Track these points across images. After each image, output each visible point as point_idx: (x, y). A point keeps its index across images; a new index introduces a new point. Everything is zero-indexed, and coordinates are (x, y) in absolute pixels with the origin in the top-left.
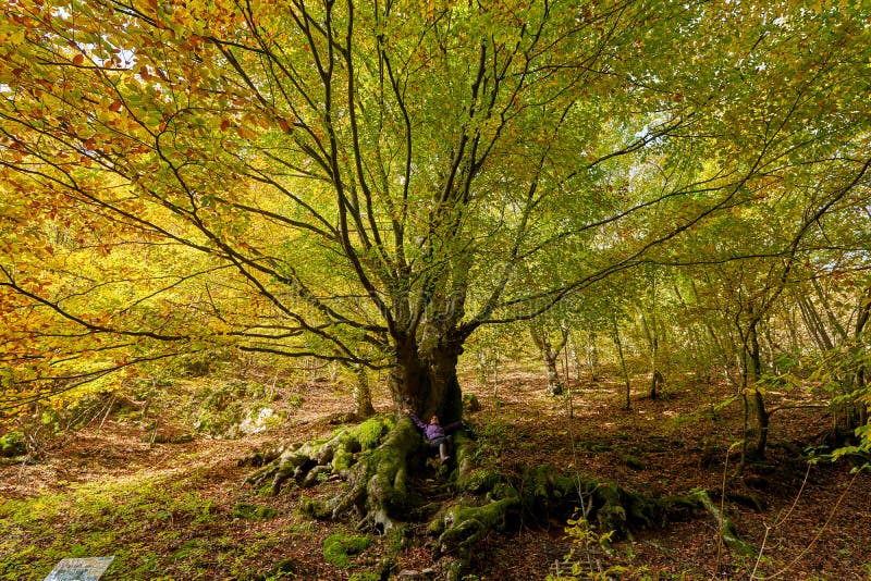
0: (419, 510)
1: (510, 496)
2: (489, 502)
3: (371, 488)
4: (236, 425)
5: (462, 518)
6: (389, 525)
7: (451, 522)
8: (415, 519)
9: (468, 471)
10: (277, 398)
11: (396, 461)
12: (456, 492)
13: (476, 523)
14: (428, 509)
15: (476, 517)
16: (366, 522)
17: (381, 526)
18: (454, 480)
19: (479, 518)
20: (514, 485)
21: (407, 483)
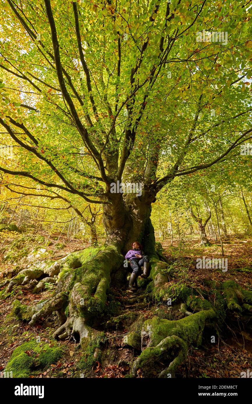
0: (115, 319)
1: (205, 309)
2: (185, 315)
3: (73, 295)
4: (25, 257)
5: (161, 334)
6: (85, 334)
7: (148, 338)
8: (111, 328)
9: (161, 284)
10: (51, 244)
11: (100, 272)
12: (152, 302)
13: (177, 341)
14: (125, 318)
15: (176, 333)
16: (63, 330)
17: (77, 335)
18: (150, 291)
19: (180, 334)
20: (206, 297)
21: (107, 292)
